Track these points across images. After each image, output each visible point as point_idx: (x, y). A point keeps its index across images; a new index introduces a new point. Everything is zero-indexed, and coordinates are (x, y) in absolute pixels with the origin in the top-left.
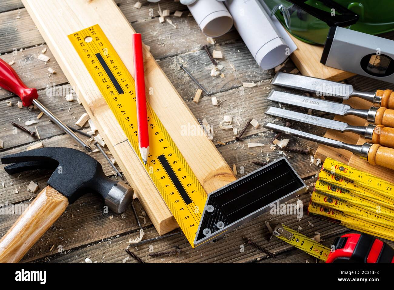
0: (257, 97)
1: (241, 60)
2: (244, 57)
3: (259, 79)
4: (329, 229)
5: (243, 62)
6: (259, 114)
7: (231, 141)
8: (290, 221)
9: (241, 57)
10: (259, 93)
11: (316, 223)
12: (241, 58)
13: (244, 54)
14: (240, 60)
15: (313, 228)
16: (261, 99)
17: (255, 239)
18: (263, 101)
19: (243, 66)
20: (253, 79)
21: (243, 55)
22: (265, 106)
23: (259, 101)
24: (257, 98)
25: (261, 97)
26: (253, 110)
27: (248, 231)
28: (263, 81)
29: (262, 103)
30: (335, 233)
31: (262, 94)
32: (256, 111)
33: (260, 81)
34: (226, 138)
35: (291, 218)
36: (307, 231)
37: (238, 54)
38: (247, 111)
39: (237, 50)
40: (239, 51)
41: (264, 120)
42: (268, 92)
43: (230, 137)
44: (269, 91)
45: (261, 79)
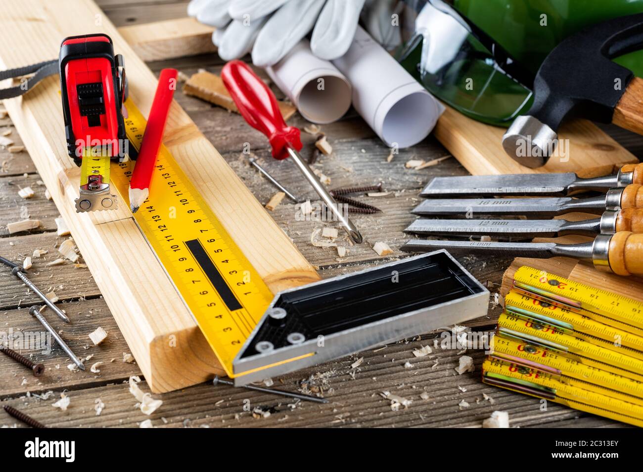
0: (392, 210)
1: (367, 162)
2: (372, 159)
3: (399, 187)
4: (531, 410)
5: (370, 165)
6: (393, 232)
7: (331, 265)
8: (442, 392)
9: (367, 158)
10: (397, 205)
11: (500, 399)
12: (367, 160)
13: (374, 155)
14: (364, 162)
15: (493, 405)
16: (400, 212)
17: (361, 416)
18: (403, 216)
19: (370, 169)
20: (386, 186)
21: (372, 157)
22: (404, 222)
23: (394, 215)
24: (390, 211)
25: (399, 211)
26: (382, 226)
27: (348, 401)
28: (405, 191)
29: (401, 218)
30: (542, 418)
31: (402, 207)
32: (387, 227)
33: (401, 191)
34: (321, 260)
35: (444, 386)
36: (480, 409)
37: (361, 154)
38: (369, 226)
39: (361, 149)
40: (363, 151)
41: (401, 240)
42: (413, 205)
43: (330, 260)
44: (416, 204)
45: (402, 188)
